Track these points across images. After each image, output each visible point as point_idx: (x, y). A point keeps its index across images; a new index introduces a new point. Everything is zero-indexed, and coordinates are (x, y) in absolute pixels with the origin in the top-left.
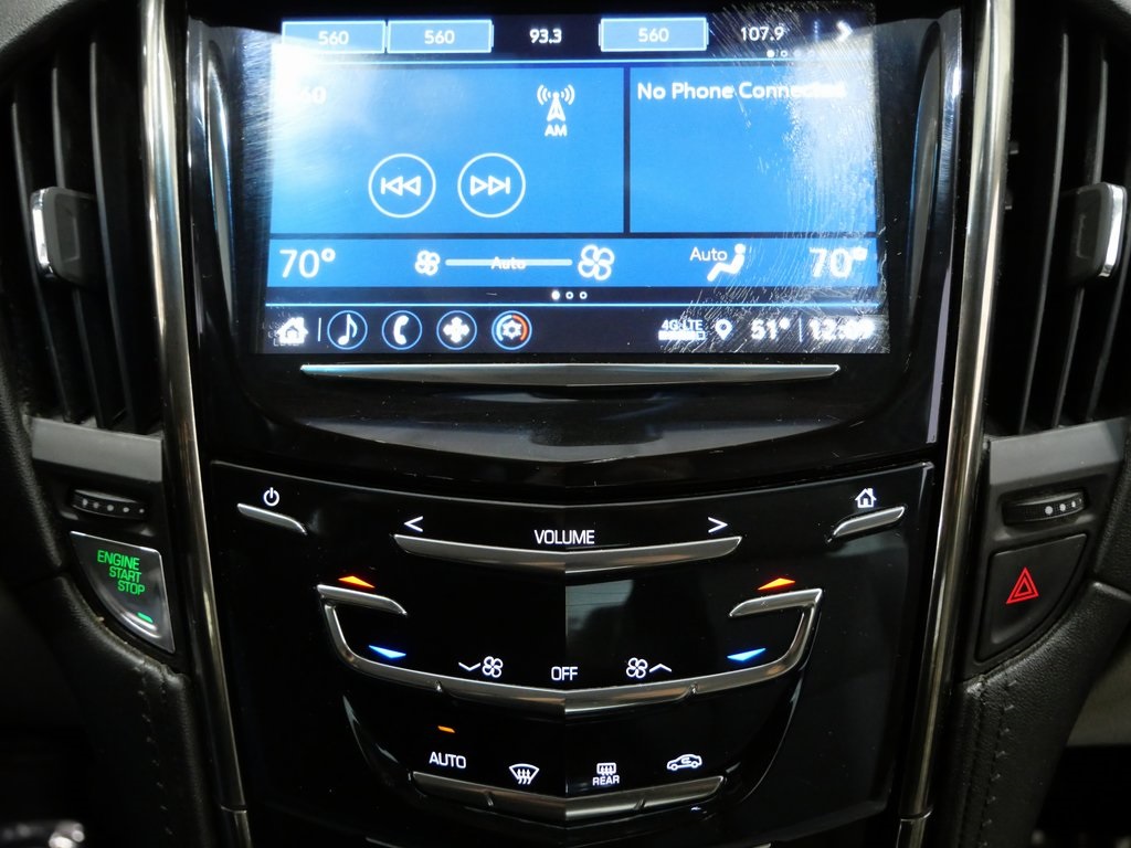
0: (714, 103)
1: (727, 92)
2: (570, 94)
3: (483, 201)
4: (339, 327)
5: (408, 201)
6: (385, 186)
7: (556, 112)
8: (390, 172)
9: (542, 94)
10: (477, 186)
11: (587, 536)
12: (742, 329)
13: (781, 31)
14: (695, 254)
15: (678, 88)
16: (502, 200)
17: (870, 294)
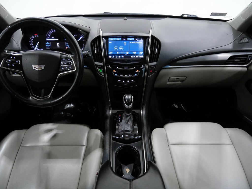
0: (134, 43)
1: (135, 43)
2: (126, 43)
3: (121, 49)
4: (113, 56)
5: (116, 49)
6: (115, 48)
7: (125, 44)
8: (115, 47)
9: (124, 43)
10: (120, 48)
11: (127, 68)
12: (136, 57)
13: (138, 39)
14: (133, 52)
15: (132, 42)
16: (122, 49)
17: (143, 55)
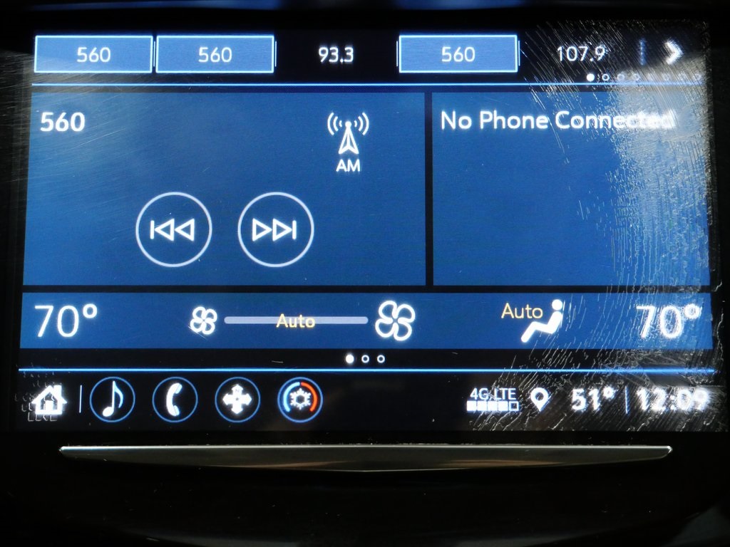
1: (542, 122)
2: (364, 122)
3: (266, 248)
4: (103, 398)
5: (180, 248)
6: (155, 230)
7: (349, 145)
8: (159, 214)
9: (332, 123)
10: (260, 230)
12: (561, 400)
13: (601, 52)
14: (507, 311)
15: (486, 117)
16: (287, 248)
17: (704, 360)
